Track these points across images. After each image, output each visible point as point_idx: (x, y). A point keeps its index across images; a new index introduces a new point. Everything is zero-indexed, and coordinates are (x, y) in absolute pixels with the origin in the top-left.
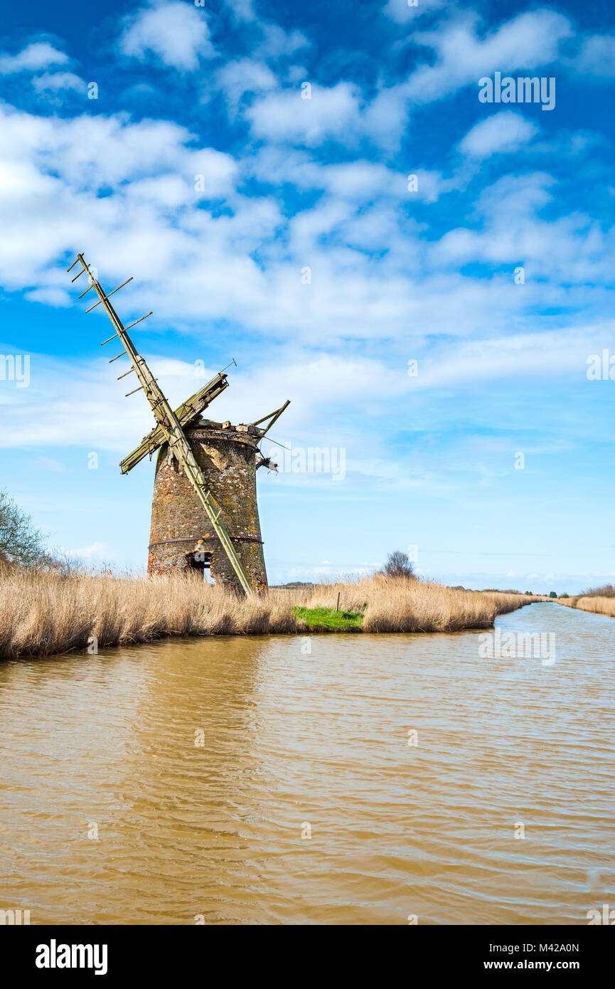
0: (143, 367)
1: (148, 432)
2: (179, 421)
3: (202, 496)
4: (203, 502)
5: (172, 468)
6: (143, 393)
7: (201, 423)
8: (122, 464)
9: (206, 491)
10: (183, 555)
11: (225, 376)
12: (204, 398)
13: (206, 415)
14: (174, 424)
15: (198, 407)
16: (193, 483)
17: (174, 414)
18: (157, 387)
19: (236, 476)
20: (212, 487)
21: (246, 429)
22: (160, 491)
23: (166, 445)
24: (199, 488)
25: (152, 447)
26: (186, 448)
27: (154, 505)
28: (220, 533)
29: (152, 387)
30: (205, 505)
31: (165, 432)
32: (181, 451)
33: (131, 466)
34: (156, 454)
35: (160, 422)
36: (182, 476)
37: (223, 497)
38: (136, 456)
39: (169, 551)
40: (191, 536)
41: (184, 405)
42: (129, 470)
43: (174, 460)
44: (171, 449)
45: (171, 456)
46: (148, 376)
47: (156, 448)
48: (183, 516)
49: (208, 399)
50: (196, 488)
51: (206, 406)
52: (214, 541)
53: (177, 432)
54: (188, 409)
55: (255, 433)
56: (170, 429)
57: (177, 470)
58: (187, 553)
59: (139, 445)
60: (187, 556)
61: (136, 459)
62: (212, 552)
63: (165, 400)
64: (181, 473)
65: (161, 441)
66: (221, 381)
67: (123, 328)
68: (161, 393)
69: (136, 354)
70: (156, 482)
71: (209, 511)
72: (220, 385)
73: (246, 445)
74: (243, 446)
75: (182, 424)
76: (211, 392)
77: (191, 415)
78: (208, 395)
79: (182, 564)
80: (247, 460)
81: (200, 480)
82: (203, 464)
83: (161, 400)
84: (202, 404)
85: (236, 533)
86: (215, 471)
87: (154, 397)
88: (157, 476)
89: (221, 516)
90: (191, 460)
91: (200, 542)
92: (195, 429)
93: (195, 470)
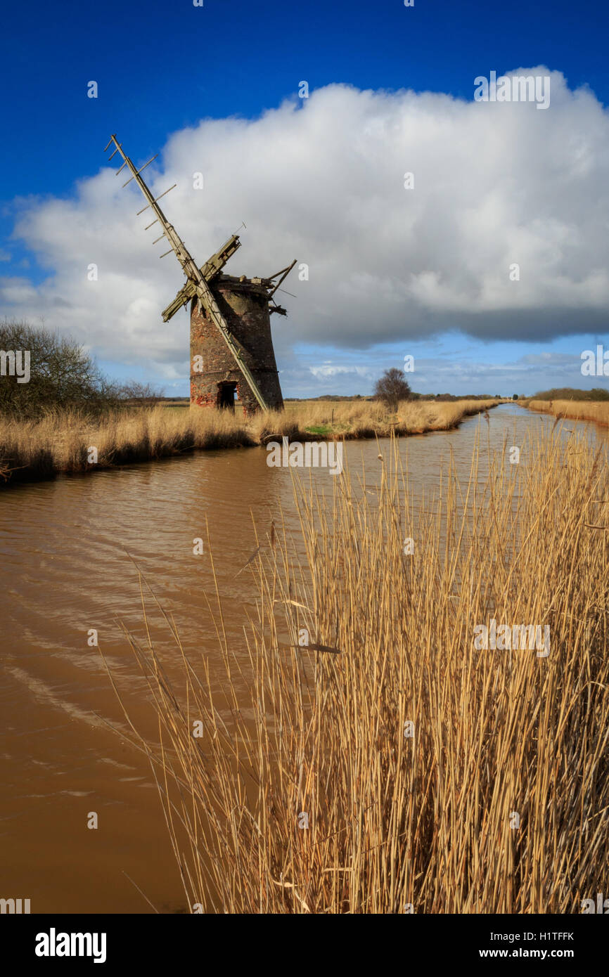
0: (172, 232)
1: (181, 287)
2: (204, 277)
3: (226, 337)
4: (227, 341)
5: (202, 316)
6: (174, 253)
7: (222, 278)
8: (164, 314)
9: (229, 333)
10: (215, 384)
11: (237, 238)
12: (222, 256)
13: (226, 271)
14: (199, 278)
15: (218, 263)
16: (219, 327)
17: (200, 271)
18: (185, 249)
19: (253, 319)
20: (234, 330)
21: (259, 281)
22: (194, 334)
23: (195, 299)
24: (223, 331)
25: (185, 299)
26: (211, 299)
27: (192, 345)
28: (241, 366)
29: (181, 249)
30: (228, 344)
31: (195, 287)
32: (208, 301)
33: (170, 316)
34: (189, 304)
35: (190, 279)
36: (210, 321)
37: (244, 337)
38: (173, 308)
39: (204, 381)
40: (221, 369)
41: (207, 263)
42: (169, 318)
43: (203, 310)
44: (199, 301)
45: (200, 306)
46: (177, 240)
47: (188, 300)
48: (213, 354)
49: (225, 257)
50: (221, 331)
51: (224, 263)
52: (237, 372)
53: (202, 284)
54: (210, 266)
55: (267, 283)
56: (197, 283)
57: (205, 316)
58: (219, 382)
59: (175, 297)
60: (218, 385)
61: (174, 310)
62: (237, 381)
63: (192, 260)
64: (209, 320)
65: (191, 294)
66: (234, 242)
67: (153, 199)
68: (188, 253)
69: (166, 221)
70: (192, 327)
71: (232, 349)
72: (234, 245)
73: (260, 294)
74: (257, 295)
75: (207, 279)
76: (227, 251)
77: (213, 272)
78: (225, 254)
79: (215, 391)
80: (262, 307)
81: (223, 324)
82: (226, 311)
83: (189, 260)
84: (221, 262)
85: (256, 364)
86: (235, 316)
87: (183, 257)
88: (191, 323)
89: (241, 352)
90: (216, 309)
91: (228, 373)
92: (217, 283)
93: (219, 315)
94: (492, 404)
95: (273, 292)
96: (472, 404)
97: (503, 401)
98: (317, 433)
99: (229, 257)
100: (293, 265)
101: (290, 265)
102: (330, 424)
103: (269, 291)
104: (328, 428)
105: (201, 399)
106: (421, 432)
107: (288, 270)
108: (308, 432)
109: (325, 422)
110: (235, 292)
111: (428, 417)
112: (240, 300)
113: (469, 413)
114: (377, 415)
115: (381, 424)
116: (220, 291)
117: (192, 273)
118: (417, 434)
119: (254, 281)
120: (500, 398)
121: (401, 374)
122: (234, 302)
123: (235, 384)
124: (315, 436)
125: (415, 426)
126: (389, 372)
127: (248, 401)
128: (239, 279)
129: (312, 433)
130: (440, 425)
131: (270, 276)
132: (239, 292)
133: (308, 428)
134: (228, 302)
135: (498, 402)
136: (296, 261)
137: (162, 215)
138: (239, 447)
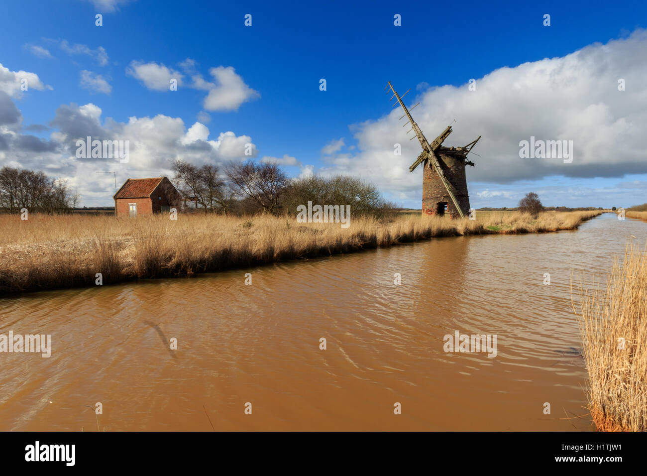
0: (417, 127)
1: (420, 154)
2: (432, 148)
3: (443, 179)
4: (443, 181)
6: (417, 137)
7: (441, 148)
8: (410, 168)
9: (444, 177)
12: (442, 137)
13: (443, 145)
14: (430, 149)
15: (439, 142)
16: (439, 174)
17: (430, 146)
18: (423, 135)
19: (457, 169)
20: (447, 175)
21: (461, 149)
22: (425, 178)
23: (426, 160)
25: (422, 160)
26: (435, 160)
27: (424, 183)
28: (450, 194)
29: (421, 135)
31: (427, 154)
32: (434, 161)
34: (423, 163)
35: (425, 150)
36: (434, 171)
37: (451, 179)
38: (415, 165)
39: (430, 201)
40: (439, 195)
42: (413, 170)
43: (431, 165)
44: (429, 161)
45: (429, 164)
46: (419, 131)
47: (423, 161)
48: (435, 187)
49: (444, 138)
50: (440, 176)
51: (443, 141)
52: (448, 197)
53: (431, 152)
54: (435, 143)
55: (464, 150)
56: (428, 152)
57: (431, 169)
58: (435, 203)
59: (416, 159)
60: (438, 203)
62: (447, 201)
63: (426, 140)
65: (425, 158)
66: (449, 129)
68: (424, 137)
69: (414, 122)
70: (424, 174)
71: (445, 185)
72: (449, 131)
73: (461, 156)
74: (459, 157)
75: (434, 149)
76: (445, 134)
77: (437, 146)
78: (444, 137)
79: (435, 207)
80: (462, 162)
81: (442, 172)
82: (443, 166)
83: (425, 140)
84: (442, 140)
85: (458, 193)
86: (448, 168)
87: (421, 139)
88: (424, 172)
89: (451, 186)
90: (438, 164)
91: (442, 198)
92: (439, 151)
93: (439, 168)
94: (597, 213)
95: (467, 154)
96: (585, 213)
97: (605, 211)
98: (493, 230)
99: (446, 138)
100: (479, 139)
101: (477, 139)
102: (500, 225)
103: (465, 153)
104: (499, 227)
105: (428, 211)
106: (554, 230)
107: (476, 142)
108: (488, 229)
109: (497, 224)
110: (447, 155)
111: (558, 222)
112: (450, 159)
113: (585, 219)
114: (527, 220)
115: (529, 226)
116: (440, 155)
117: (426, 147)
118: (552, 231)
119: (458, 149)
120: (602, 209)
121: (536, 196)
122: (447, 161)
123: (446, 203)
124: (492, 231)
125: (550, 227)
126: (528, 195)
127: (453, 212)
128: (450, 148)
129: (491, 230)
130: (566, 226)
131: (466, 145)
132: (449, 155)
133: (488, 227)
134: (444, 161)
135: (601, 212)
136: (480, 137)
137: (412, 118)
138: (453, 236)
